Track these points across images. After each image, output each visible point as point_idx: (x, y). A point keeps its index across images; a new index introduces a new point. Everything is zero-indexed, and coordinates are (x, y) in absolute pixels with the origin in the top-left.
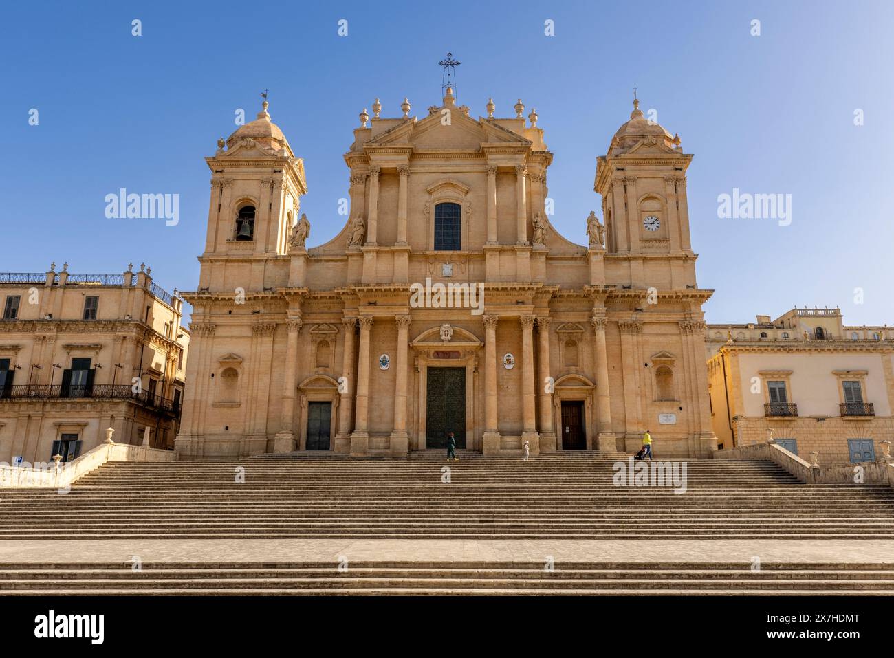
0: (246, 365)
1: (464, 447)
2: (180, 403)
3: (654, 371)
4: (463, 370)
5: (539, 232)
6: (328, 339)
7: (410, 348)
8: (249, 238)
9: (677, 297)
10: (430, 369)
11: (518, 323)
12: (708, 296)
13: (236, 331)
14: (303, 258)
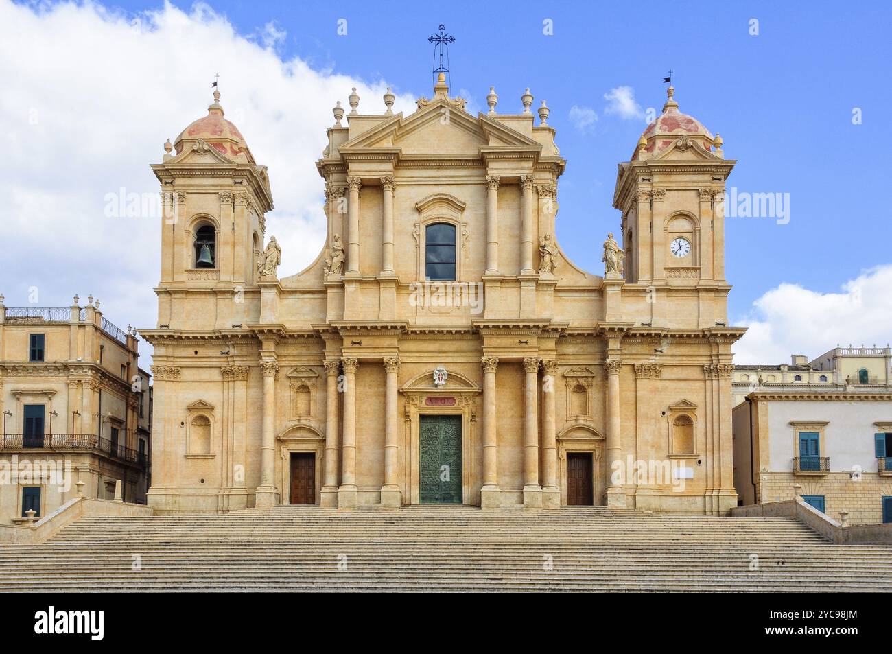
0: (218, 413)
1: (460, 500)
2: (146, 453)
3: (671, 420)
4: (458, 418)
5: (547, 258)
6: (308, 384)
7: (401, 393)
8: (210, 266)
9: (704, 336)
10: (423, 417)
11: (519, 366)
12: (741, 335)
13: (205, 375)
14: (275, 290)
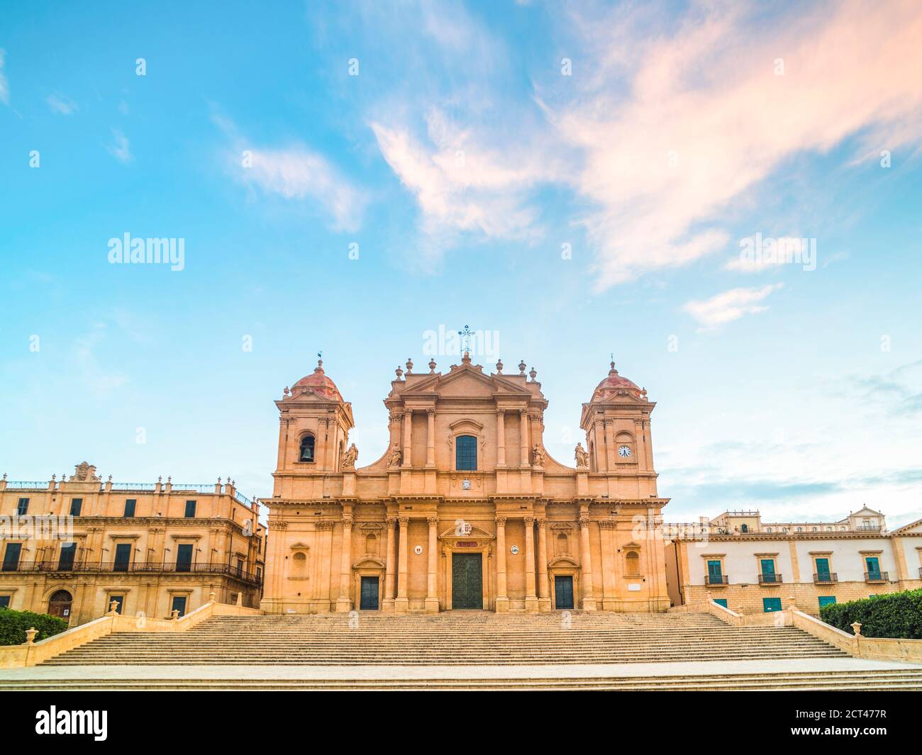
0: (311, 551)
1: (481, 607)
2: (261, 576)
3: (625, 555)
4: (480, 555)
5: (538, 457)
6: (375, 533)
7: (439, 540)
8: (311, 460)
9: (643, 503)
10: (454, 555)
11: (521, 523)
12: (667, 503)
13: (304, 527)
14: (353, 475)
